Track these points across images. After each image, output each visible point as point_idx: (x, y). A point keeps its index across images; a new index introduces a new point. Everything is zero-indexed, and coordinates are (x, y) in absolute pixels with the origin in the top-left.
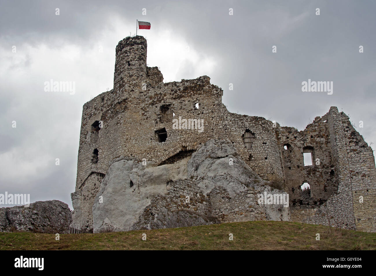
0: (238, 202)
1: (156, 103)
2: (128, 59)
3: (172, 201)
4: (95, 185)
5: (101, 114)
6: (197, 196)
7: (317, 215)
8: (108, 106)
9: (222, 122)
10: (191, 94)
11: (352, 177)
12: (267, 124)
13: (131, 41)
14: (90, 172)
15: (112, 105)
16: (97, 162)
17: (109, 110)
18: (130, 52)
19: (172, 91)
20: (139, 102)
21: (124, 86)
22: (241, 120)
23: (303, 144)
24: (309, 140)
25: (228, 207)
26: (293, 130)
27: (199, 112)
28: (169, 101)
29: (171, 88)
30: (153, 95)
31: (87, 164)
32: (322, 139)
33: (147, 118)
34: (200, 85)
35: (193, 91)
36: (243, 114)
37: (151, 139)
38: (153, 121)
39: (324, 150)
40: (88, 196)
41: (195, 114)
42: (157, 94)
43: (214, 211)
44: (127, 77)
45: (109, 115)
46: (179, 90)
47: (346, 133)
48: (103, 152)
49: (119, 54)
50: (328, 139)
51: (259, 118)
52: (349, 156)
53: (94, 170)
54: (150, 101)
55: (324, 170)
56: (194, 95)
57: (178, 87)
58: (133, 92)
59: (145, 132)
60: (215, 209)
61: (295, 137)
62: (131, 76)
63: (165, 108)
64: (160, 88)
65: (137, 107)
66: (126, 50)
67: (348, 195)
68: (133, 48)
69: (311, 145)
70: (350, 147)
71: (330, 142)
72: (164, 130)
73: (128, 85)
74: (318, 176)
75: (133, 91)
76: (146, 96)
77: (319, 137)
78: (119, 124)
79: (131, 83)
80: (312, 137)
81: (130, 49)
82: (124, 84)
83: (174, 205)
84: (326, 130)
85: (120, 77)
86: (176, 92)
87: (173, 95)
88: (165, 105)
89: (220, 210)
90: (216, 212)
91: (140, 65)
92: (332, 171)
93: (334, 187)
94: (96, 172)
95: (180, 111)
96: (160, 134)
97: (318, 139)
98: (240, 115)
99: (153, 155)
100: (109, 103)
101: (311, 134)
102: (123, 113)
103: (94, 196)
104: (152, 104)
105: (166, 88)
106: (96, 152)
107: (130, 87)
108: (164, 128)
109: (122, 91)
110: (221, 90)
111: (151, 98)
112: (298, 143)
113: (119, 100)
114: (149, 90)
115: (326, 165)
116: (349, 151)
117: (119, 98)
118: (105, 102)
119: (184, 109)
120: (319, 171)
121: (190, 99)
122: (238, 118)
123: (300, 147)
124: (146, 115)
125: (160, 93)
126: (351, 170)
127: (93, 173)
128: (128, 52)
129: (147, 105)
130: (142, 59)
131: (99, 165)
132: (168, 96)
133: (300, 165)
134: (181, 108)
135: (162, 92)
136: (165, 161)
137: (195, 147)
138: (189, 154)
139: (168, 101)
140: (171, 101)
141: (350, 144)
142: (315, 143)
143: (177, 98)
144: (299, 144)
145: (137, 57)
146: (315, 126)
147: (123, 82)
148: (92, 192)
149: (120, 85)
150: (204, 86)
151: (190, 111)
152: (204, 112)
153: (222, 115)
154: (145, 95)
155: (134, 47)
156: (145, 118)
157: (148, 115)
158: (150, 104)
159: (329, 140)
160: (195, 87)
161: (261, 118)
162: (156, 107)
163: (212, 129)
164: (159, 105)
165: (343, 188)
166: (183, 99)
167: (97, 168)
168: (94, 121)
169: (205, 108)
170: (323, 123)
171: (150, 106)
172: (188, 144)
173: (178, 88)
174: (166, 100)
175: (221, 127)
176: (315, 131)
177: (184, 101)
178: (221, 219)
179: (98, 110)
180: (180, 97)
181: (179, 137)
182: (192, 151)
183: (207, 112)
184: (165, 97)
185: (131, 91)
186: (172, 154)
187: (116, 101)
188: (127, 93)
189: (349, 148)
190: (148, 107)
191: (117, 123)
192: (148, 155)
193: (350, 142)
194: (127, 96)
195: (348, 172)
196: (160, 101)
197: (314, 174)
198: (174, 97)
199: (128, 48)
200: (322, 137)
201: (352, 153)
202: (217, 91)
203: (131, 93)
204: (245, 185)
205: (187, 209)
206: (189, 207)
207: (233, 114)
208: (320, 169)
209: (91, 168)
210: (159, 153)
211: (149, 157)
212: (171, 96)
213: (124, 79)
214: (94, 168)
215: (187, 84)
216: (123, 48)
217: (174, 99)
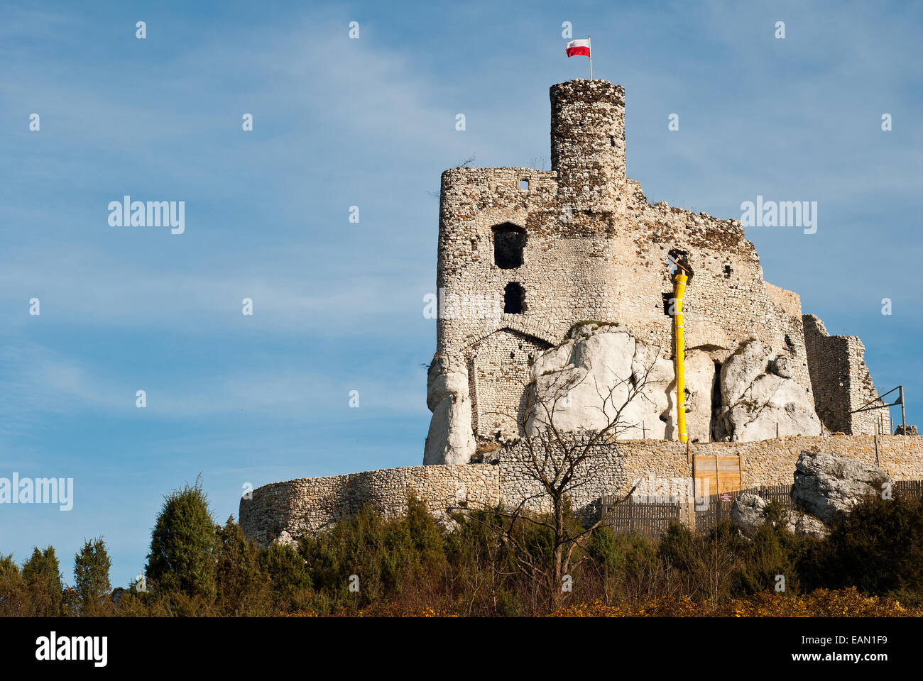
1: (661, 241)
2: (610, 130)
4: (512, 355)
5: (524, 214)
8: (548, 205)
10: (719, 246)
13: (614, 94)
14: (499, 326)
16: (517, 311)
17: (549, 213)
18: (612, 117)
19: (687, 228)
20: (629, 225)
21: (604, 183)
22: (781, 316)
27: (732, 285)
28: (683, 246)
29: (685, 220)
30: (652, 220)
33: (647, 264)
34: (732, 234)
35: (723, 241)
37: (656, 306)
38: (659, 274)
40: (491, 374)
41: (726, 286)
42: (659, 223)
44: (609, 168)
45: (551, 225)
46: (700, 230)
53: (516, 326)
54: (650, 233)
56: (723, 250)
57: (697, 224)
58: (619, 202)
59: (646, 290)
62: (616, 168)
64: (664, 214)
65: (628, 236)
66: (604, 110)
68: (616, 110)
73: (613, 184)
75: (620, 200)
76: (639, 219)
78: (601, 259)
79: (616, 182)
81: (612, 110)
82: (605, 180)
86: (694, 232)
87: (690, 236)
88: (676, 250)
95: (701, 271)
102: (609, 240)
104: (654, 240)
106: (516, 289)
107: (615, 190)
109: (600, 192)
111: (649, 225)
113: (590, 207)
114: (643, 209)
116: (862, 401)
117: (592, 204)
118: (535, 191)
119: (707, 270)
121: (717, 254)
124: (644, 257)
125: (666, 224)
127: (507, 330)
128: (609, 114)
129: (645, 239)
131: (530, 320)
132: (681, 235)
134: (703, 267)
135: (669, 224)
137: (728, 344)
139: (681, 243)
140: (686, 246)
143: (697, 245)
147: (603, 175)
148: (506, 368)
150: (738, 239)
151: (717, 276)
152: (739, 287)
153: (765, 301)
154: (637, 216)
156: (644, 263)
157: (647, 257)
158: (649, 238)
160: (725, 235)
162: (662, 248)
164: (667, 247)
166: (706, 250)
167: (524, 325)
168: (497, 220)
169: (741, 280)
171: (651, 242)
173: (698, 227)
174: (679, 242)
175: (764, 322)
177: (707, 254)
179: (511, 200)
180: (702, 245)
182: (718, 348)
183: (744, 288)
184: (676, 235)
185: (617, 199)
188: (612, 201)
190: (645, 242)
192: (652, 334)
194: (612, 207)
196: (668, 240)
198: (692, 242)
199: (608, 106)
203: (618, 202)
209: (502, 319)
211: (654, 338)
212: (688, 237)
213: (605, 170)
214: (515, 321)
215: (713, 225)
216: (596, 100)
217: (692, 244)
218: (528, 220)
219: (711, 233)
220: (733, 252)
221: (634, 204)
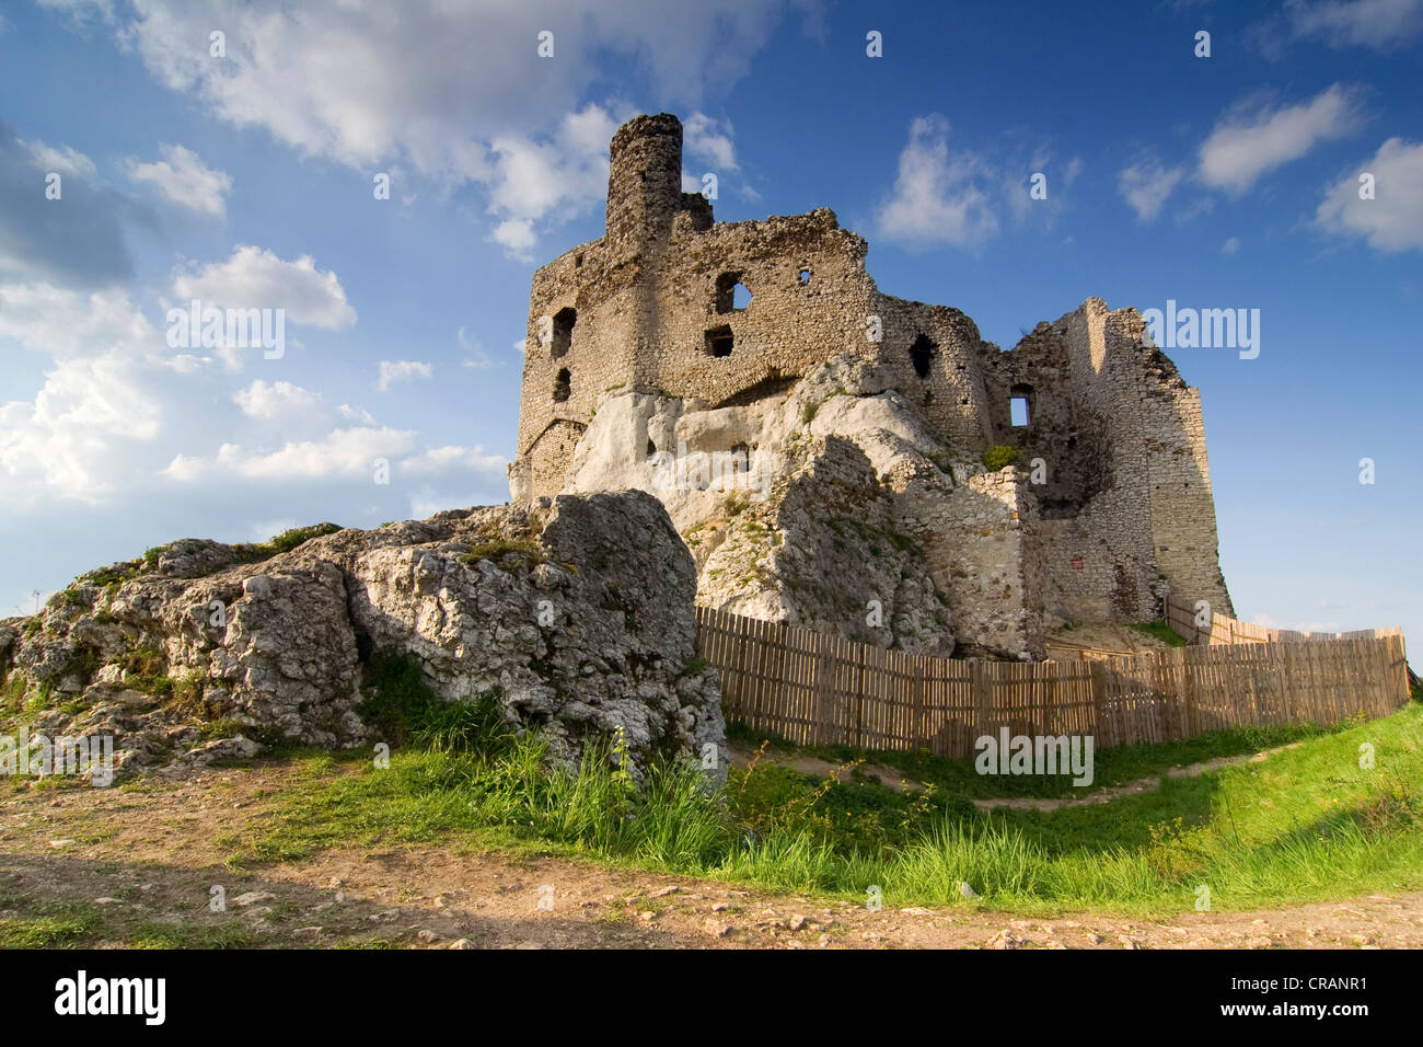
0: (975, 502)
1: (708, 269)
2: (641, 165)
3: (816, 491)
4: (562, 447)
5: (576, 293)
6: (865, 483)
7: (1069, 535)
8: (594, 274)
9: (864, 315)
10: (792, 249)
11: (1149, 455)
12: (966, 325)
13: (650, 124)
14: (551, 419)
15: (602, 272)
16: (566, 398)
17: (595, 283)
18: (646, 150)
19: (746, 241)
20: (668, 264)
21: (632, 227)
22: (909, 312)
23: (1012, 380)
24: (1023, 372)
25: (943, 513)
26: (990, 349)
27: (811, 292)
28: (738, 265)
29: (743, 234)
31: (544, 402)
32: (1052, 371)
33: (687, 302)
34: (811, 228)
35: (798, 241)
36: (911, 299)
37: (697, 349)
38: (701, 310)
39: (1055, 393)
40: (545, 472)
41: (801, 296)
42: (708, 249)
43: (901, 521)
45: (595, 294)
46: (764, 239)
47: (1138, 354)
48: (581, 378)
49: (619, 155)
50: (1065, 370)
51: (950, 310)
52: (1144, 406)
53: (562, 415)
54: (695, 264)
55: (1056, 436)
56: (798, 252)
57: (760, 232)
58: (653, 241)
59: (683, 334)
60: (904, 518)
61: (995, 364)
62: (648, 205)
63: (728, 282)
64: (718, 235)
66: (637, 147)
67: (1139, 494)
68: (655, 142)
69: (1030, 383)
70: (1148, 386)
71: (1068, 377)
72: (726, 330)
73: (642, 224)
74: (1042, 448)
75: (654, 239)
76: (683, 252)
77: (1045, 365)
78: (622, 314)
79: (648, 220)
80: (1030, 364)
81: (647, 144)
83: (822, 505)
84: (1062, 351)
85: (623, 206)
86: (755, 244)
87: (749, 250)
88: (729, 273)
89: (917, 519)
90: (906, 525)
91: (669, 181)
92: (1072, 438)
93: (1076, 475)
94: (563, 420)
95: (764, 288)
96: (718, 340)
97: (1043, 371)
98: (904, 302)
99: (700, 386)
100: (595, 267)
101: (1030, 358)
103: (560, 473)
104: (699, 271)
105: (732, 233)
106: (564, 376)
107: (646, 229)
108: (728, 325)
109: (628, 239)
110: (862, 241)
111: (696, 256)
112: (1001, 376)
113: (620, 259)
114: (691, 239)
115: (1059, 426)
116: (1143, 395)
117: (621, 255)
118: (585, 265)
119: (774, 284)
120: (1043, 439)
121: (789, 260)
122: (900, 308)
123: (1005, 386)
124: (684, 296)
125: (718, 247)
126: (1148, 437)
127: (557, 421)
128: (642, 150)
129: (688, 273)
130: (675, 168)
131: (571, 403)
132: (736, 253)
133: (1004, 423)
134: (767, 282)
135: (722, 245)
136: (728, 399)
137: (801, 371)
138: (784, 386)
139: (736, 262)
140: (743, 263)
141: (1148, 378)
142: (1036, 379)
143: (758, 258)
144: (1002, 378)
145: (664, 162)
146: (1039, 341)
148: (556, 462)
149: (623, 225)
150: (822, 231)
151: (788, 287)
152: (823, 292)
154: (680, 251)
155: (654, 139)
156: (683, 302)
157: (688, 294)
158: (693, 270)
159: (1068, 373)
160: (801, 233)
161: (953, 310)
162: (709, 277)
163: (842, 331)
164: (715, 274)
165: (1128, 476)
166: (771, 260)
167: (567, 412)
168: (557, 309)
169: (825, 281)
170: (1055, 336)
171: (695, 275)
172: (782, 363)
173: (761, 236)
174: (733, 262)
176: (1038, 351)
177: (775, 265)
178: (922, 542)
179: (570, 283)
180: (767, 255)
181: (761, 347)
182: (793, 379)
183: (830, 291)
184: (729, 256)
185: (649, 239)
186: (744, 385)
187: (614, 263)
188: (640, 243)
189: (1144, 388)
190: (687, 276)
191: (618, 311)
192: (689, 385)
193: (1147, 375)
194: (641, 250)
195: (1140, 442)
196: (718, 266)
197: (1034, 443)
198: (751, 256)
199: (641, 142)
200: (1053, 366)
201: (1152, 400)
202: (853, 243)
204: (931, 458)
205: (848, 515)
206: (851, 510)
207: (890, 299)
208: (1046, 435)
209: (553, 411)
210: (715, 382)
212: (745, 253)
214: (560, 410)
215: (783, 226)
216: (630, 140)
217: (752, 259)
218: (578, 299)
219: (780, 238)
220: (813, 250)
221: (679, 237)
